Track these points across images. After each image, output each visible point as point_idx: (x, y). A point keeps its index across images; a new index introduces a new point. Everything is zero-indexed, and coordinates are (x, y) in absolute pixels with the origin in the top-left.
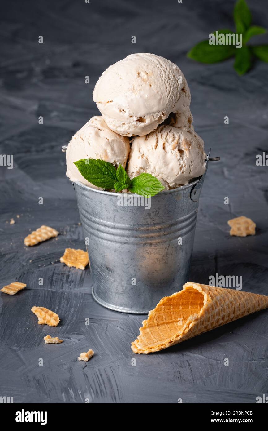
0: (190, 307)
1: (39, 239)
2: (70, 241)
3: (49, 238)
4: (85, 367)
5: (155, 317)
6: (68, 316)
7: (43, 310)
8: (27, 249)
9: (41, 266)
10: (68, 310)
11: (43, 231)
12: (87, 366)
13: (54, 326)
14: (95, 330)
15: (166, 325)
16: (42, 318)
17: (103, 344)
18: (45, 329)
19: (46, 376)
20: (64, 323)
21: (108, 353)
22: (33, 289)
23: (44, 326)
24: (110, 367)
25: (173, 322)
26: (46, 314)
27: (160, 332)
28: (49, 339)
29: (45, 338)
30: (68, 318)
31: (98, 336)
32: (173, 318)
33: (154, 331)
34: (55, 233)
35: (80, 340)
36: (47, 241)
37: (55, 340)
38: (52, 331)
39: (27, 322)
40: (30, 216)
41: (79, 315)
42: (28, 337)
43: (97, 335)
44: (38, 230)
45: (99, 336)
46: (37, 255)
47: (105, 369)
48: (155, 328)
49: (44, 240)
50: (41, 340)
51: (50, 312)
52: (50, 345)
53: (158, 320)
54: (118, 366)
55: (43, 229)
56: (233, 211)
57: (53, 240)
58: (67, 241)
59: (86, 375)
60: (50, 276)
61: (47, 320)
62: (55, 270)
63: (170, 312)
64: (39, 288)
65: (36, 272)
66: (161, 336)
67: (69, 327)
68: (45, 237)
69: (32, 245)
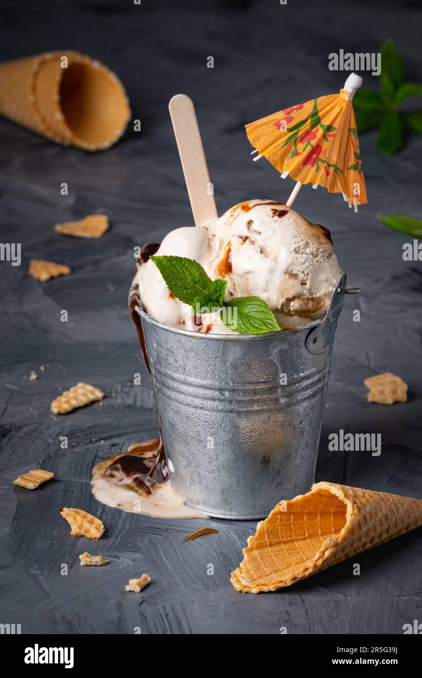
0: (319, 517)
1: (74, 403)
2: (122, 407)
3: (89, 403)
4: (142, 602)
5: (266, 532)
6: (116, 524)
7: (78, 513)
8: (55, 418)
9: (76, 446)
10: (117, 514)
11: (81, 391)
12: (146, 602)
13: (95, 539)
14: (158, 544)
15: (283, 546)
16: (76, 526)
17: (170, 567)
18: (80, 543)
19: (81, 616)
20: (110, 535)
21: (177, 581)
22: (64, 481)
23: (79, 539)
24: (181, 603)
25: (292, 541)
26: (83, 520)
27: (273, 557)
28: (87, 559)
29: (81, 557)
30: (117, 527)
31: (162, 554)
32: (293, 533)
33: (264, 554)
34: (99, 394)
35: (135, 561)
36: (86, 406)
37: (96, 560)
38: (92, 547)
39: (53, 531)
40: (61, 367)
41: (134, 522)
42: (54, 555)
43: (161, 552)
44: (72, 389)
45: (165, 555)
46: (71, 427)
47: (172, 606)
48: (265, 550)
49: (82, 404)
50: (76, 559)
51: (90, 516)
52: (88, 567)
53: (271, 537)
54: (194, 601)
55: (81, 388)
56: (372, 365)
57: (96, 406)
58: (116, 406)
59: (144, 615)
60: (91, 461)
61: (84, 529)
62: (99, 452)
63: (290, 525)
64: (73, 480)
65: (69, 455)
66: (275, 564)
67: (118, 540)
68: (83, 400)
69: (63, 412)
